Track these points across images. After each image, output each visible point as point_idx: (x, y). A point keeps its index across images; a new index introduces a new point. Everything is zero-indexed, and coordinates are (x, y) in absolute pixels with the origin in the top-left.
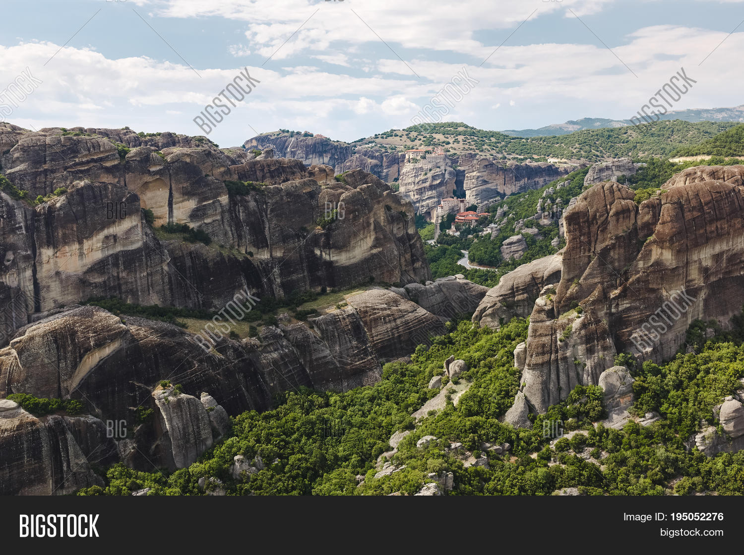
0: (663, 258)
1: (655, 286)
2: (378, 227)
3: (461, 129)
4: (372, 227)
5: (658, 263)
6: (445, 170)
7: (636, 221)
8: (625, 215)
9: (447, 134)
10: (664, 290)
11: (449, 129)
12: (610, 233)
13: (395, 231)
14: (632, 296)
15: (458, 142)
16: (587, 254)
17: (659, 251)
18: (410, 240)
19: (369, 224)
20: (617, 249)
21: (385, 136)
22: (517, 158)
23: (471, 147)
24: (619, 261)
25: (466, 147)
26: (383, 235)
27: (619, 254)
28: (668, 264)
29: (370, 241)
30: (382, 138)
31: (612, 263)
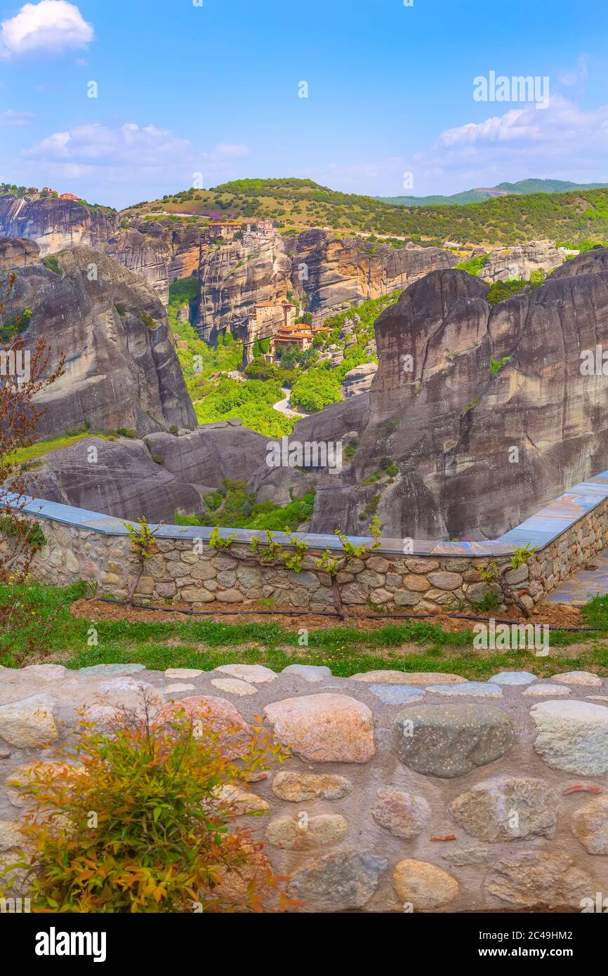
0: (528, 391)
1: (514, 435)
2: (99, 341)
3: (305, 190)
4: (90, 340)
5: (518, 399)
6: (274, 258)
7: (489, 331)
8: (471, 322)
9: (281, 198)
10: (527, 441)
11: (286, 189)
12: (447, 350)
13: (132, 346)
14: (477, 449)
15: (299, 212)
16: (409, 383)
17: (522, 379)
18: (157, 363)
19: (83, 336)
20: (457, 376)
21: (179, 200)
22: (395, 240)
23: (319, 220)
24: (460, 395)
25: (312, 219)
26: (109, 354)
27: (459, 383)
28: (534, 400)
29: (86, 362)
30: (175, 202)
31: (449, 397)
